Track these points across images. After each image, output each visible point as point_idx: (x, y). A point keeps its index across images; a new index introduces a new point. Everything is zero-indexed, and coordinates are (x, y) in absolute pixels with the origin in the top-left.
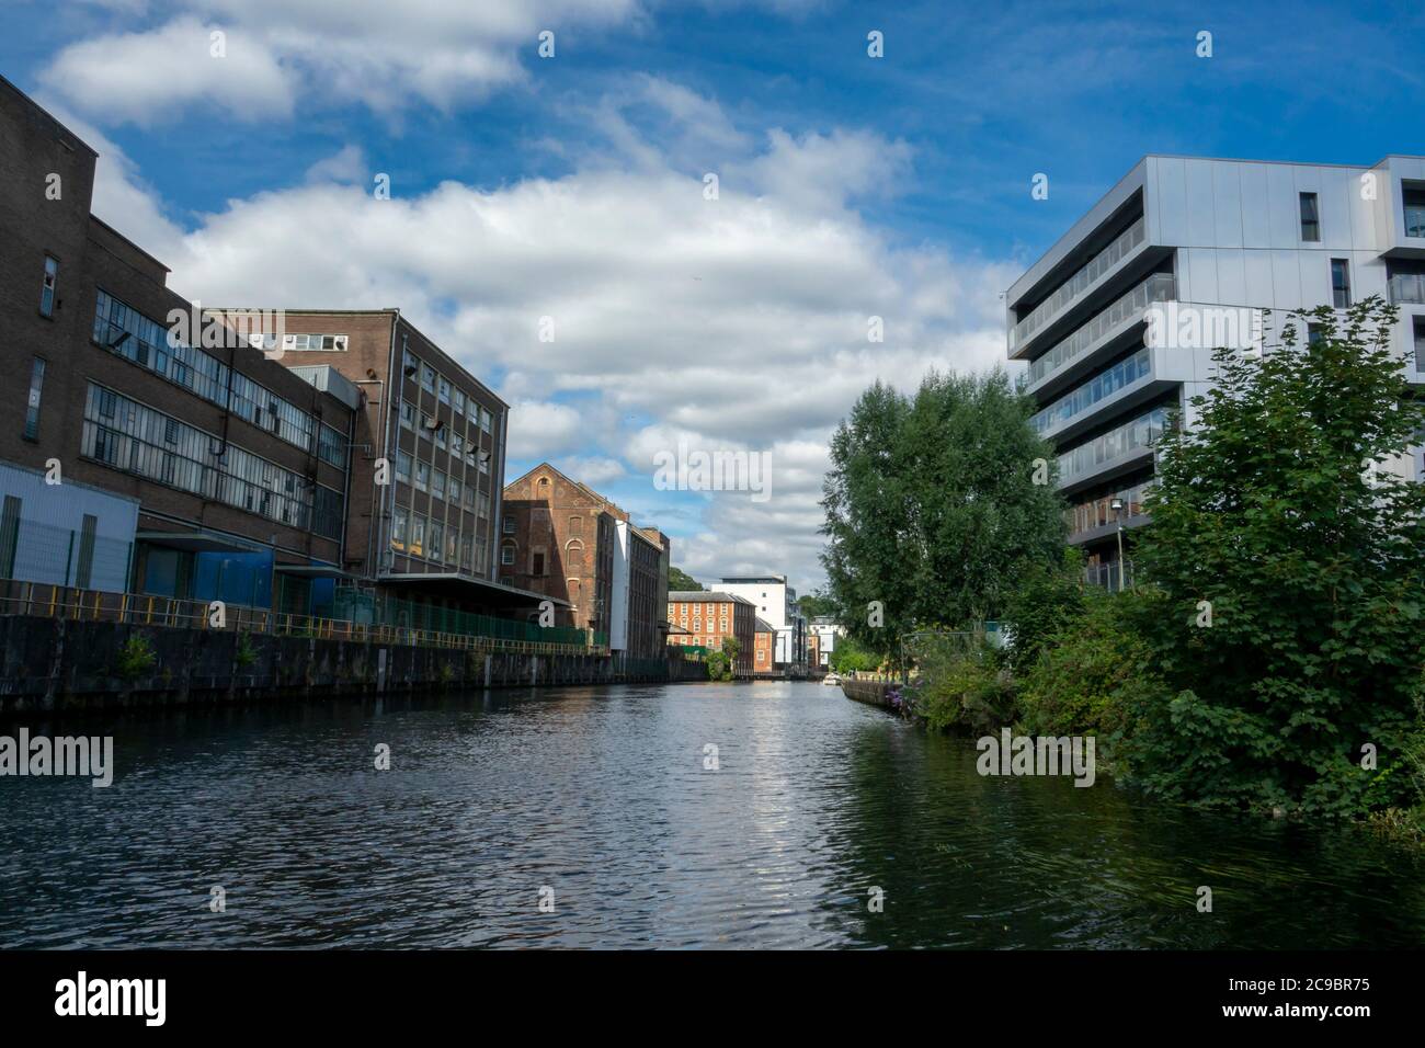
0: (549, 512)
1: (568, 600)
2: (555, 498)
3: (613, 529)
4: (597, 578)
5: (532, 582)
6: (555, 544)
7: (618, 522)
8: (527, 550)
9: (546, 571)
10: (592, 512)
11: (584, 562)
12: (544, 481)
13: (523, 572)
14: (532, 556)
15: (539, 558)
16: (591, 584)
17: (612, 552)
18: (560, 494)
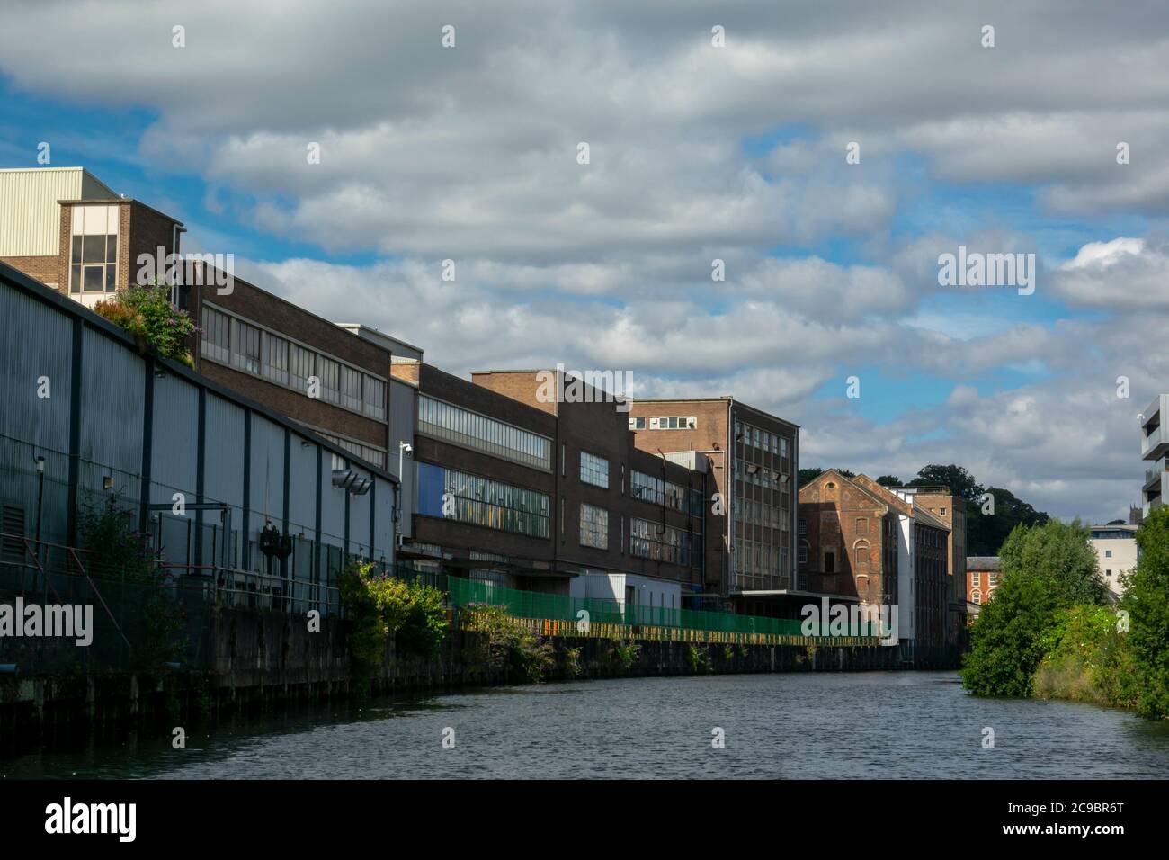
0: (836, 514)
1: (857, 595)
2: (842, 501)
3: (897, 525)
4: (883, 575)
5: (825, 579)
6: (843, 544)
7: (901, 517)
8: (818, 550)
9: (837, 569)
10: (877, 515)
11: (871, 560)
12: (831, 485)
13: (815, 570)
14: (824, 555)
15: (830, 556)
16: (878, 580)
17: (896, 547)
18: (847, 497)
